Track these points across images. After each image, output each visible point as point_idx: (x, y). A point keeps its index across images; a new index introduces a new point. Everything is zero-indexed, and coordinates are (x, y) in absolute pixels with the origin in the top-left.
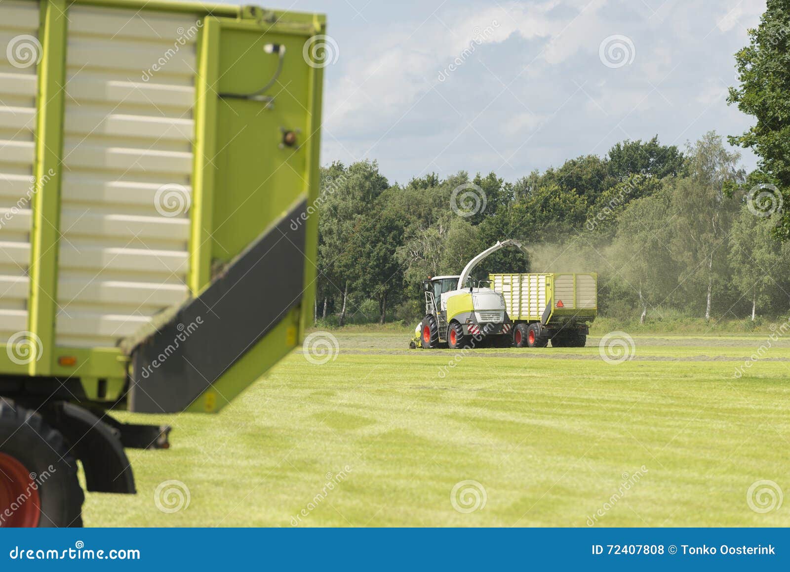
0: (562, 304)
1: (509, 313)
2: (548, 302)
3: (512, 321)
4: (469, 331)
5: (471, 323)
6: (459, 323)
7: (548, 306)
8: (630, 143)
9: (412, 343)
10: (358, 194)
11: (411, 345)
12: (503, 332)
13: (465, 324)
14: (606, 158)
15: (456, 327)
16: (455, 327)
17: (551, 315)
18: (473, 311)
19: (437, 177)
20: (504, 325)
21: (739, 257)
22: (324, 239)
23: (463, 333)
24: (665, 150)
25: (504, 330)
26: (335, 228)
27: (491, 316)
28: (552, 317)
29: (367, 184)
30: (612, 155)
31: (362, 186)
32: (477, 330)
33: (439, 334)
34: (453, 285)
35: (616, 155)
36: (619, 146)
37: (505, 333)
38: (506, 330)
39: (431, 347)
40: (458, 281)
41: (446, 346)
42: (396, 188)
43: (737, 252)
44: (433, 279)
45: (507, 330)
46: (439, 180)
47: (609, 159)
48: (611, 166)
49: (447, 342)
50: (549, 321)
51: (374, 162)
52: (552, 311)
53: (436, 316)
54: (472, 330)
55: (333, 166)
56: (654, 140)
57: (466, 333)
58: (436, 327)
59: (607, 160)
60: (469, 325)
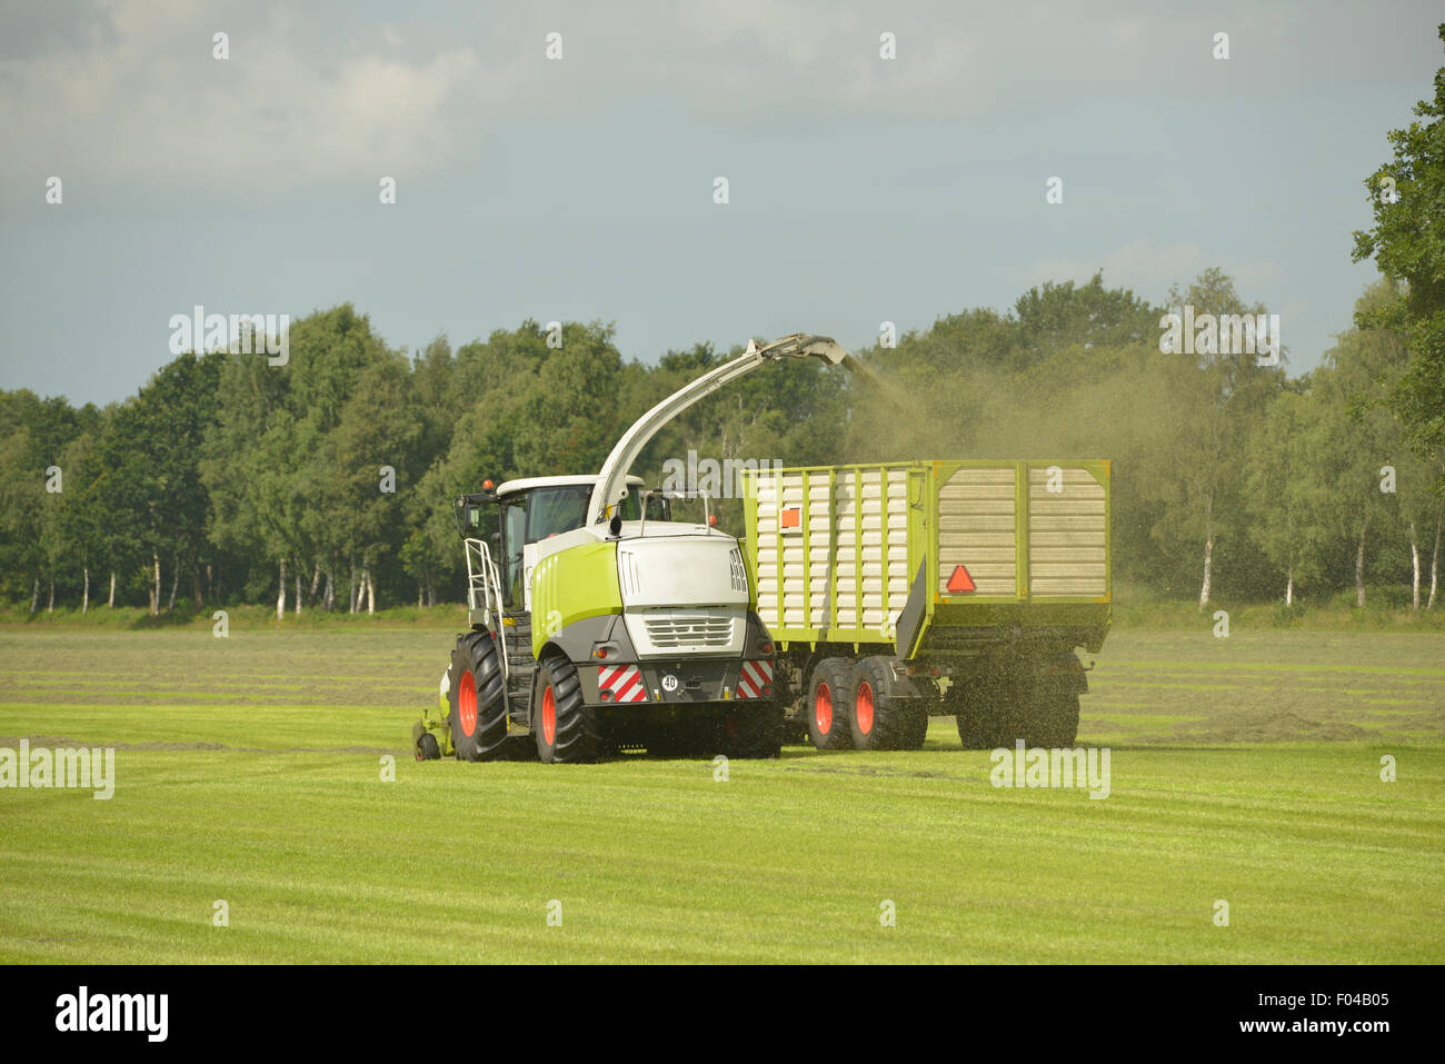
0: (971, 579)
1: (766, 616)
2: (915, 572)
3: (778, 645)
4: (606, 692)
5: (610, 657)
6: (570, 662)
7: (918, 588)
8: (1055, 286)
9: (425, 735)
10: (579, 381)
11: (419, 743)
12: (740, 691)
13: (589, 664)
14: (1009, 315)
15: (557, 676)
16: (553, 675)
17: (927, 622)
18: (621, 612)
19: (712, 350)
20: (747, 666)
21: (1263, 493)
22: (516, 459)
23: (581, 702)
24: (1116, 296)
25: (744, 685)
26: (536, 441)
27: (691, 631)
28: (930, 630)
29: (596, 363)
30: (1021, 307)
31: (586, 367)
32: (636, 689)
33: (506, 698)
34: (570, 510)
35: (1032, 307)
36: (1034, 293)
37: (751, 694)
38: (752, 684)
39: (480, 750)
40: (590, 497)
41: (525, 750)
42: (636, 367)
43: (1259, 485)
44: (503, 488)
45: (760, 683)
46: (714, 354)
47: (1017, 317)
48: (1023, 330)
49: (533, 735)
50: (921, 648)
51: (610, 326)
52: (931, 610)
53: (496, 635)
54: (615, 688)
55: (523, 327)
56: (1097, 280)
57: (592, 700)
58: (499, 672)
59: (1012, 319)
60: (605, 666)
